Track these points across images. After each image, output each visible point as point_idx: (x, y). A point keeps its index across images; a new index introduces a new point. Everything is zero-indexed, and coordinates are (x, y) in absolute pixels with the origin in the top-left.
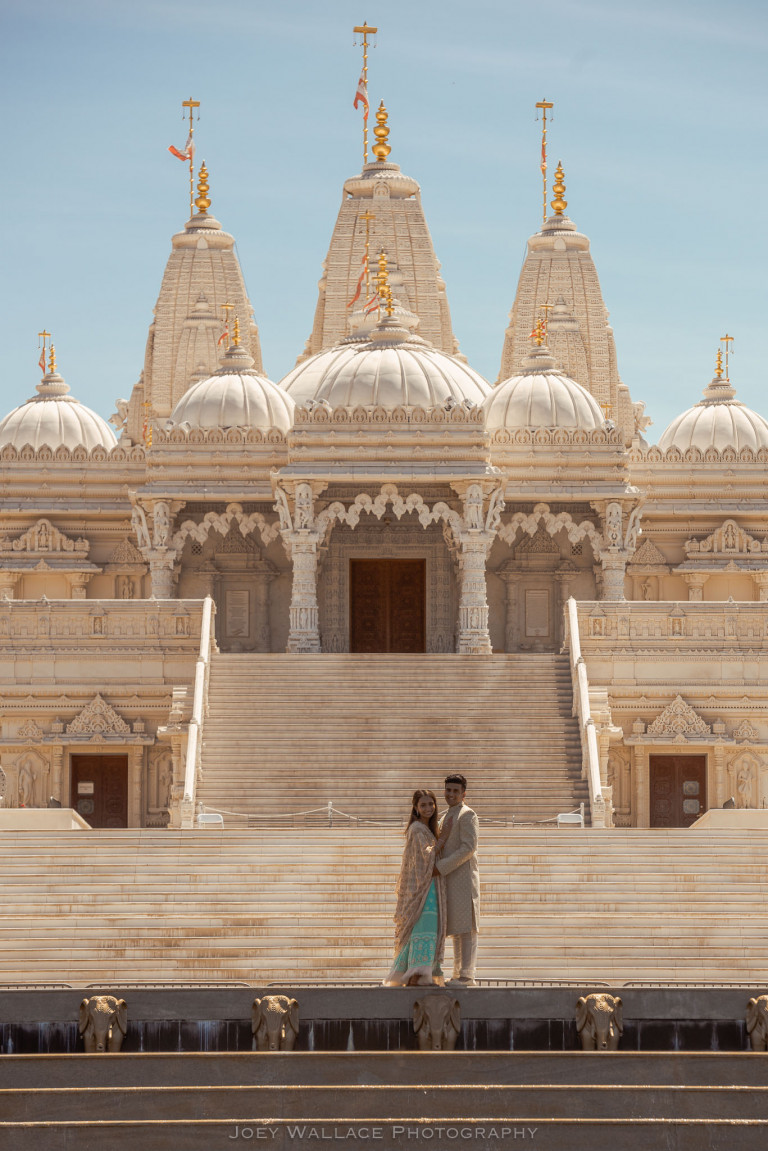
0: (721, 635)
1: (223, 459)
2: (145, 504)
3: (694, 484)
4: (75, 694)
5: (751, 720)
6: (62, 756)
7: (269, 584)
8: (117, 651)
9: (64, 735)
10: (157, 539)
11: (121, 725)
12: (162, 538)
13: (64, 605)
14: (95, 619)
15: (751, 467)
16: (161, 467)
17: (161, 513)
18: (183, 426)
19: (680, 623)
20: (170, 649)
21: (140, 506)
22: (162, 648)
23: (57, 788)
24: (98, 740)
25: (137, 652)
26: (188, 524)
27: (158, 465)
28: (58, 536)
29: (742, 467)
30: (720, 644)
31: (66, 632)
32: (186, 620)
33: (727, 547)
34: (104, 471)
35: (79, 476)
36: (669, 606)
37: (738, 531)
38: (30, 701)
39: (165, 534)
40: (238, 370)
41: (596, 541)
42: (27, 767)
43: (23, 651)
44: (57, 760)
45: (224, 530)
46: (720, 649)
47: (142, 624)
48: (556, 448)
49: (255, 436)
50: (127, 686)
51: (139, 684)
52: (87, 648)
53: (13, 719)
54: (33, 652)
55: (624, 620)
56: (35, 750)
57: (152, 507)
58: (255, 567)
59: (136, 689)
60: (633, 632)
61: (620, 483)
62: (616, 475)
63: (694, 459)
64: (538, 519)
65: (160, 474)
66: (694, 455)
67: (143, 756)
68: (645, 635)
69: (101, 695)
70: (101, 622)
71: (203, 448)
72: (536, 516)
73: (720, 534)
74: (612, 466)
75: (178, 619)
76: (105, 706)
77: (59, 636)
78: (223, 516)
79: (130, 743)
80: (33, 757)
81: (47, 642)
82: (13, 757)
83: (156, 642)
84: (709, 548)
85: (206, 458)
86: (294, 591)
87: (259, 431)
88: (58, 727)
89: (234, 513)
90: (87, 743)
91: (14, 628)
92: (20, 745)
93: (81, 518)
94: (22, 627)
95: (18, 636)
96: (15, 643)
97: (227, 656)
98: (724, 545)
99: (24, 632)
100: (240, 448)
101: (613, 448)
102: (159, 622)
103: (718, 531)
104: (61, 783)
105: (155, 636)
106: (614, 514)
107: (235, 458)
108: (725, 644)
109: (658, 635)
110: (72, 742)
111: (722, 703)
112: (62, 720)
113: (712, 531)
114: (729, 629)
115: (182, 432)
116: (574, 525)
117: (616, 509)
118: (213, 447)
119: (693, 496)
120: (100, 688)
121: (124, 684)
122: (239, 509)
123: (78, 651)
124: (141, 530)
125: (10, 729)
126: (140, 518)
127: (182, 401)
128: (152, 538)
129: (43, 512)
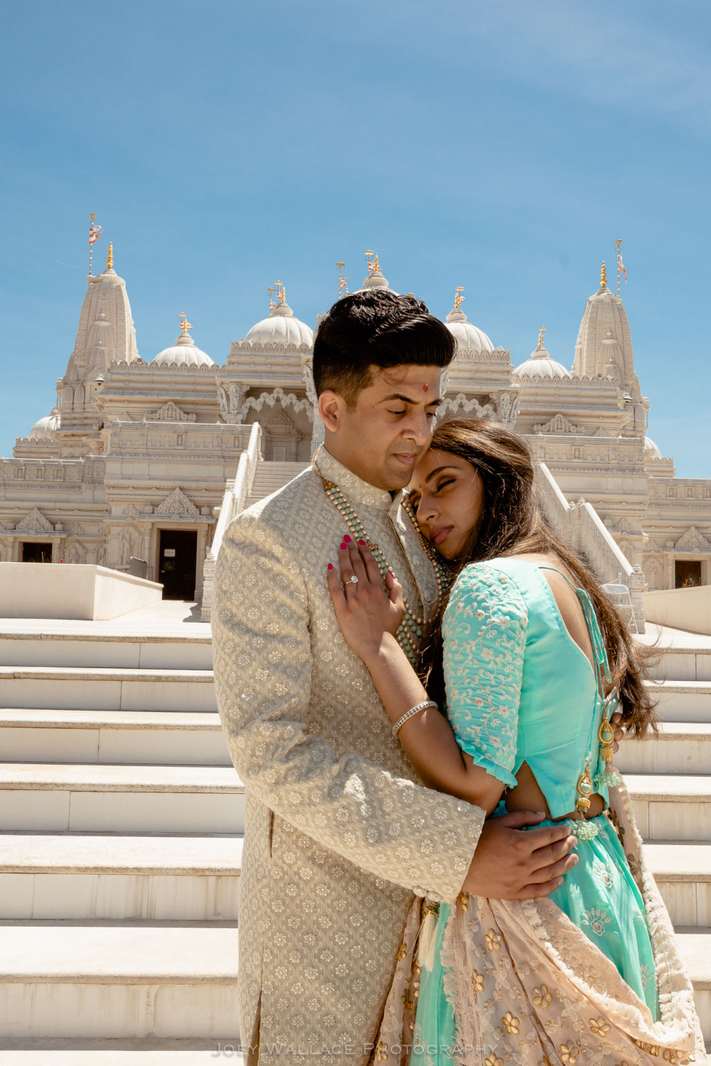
0: (606, 460)
1: (273, 360)
2: (225, 386)
3: (537, 394)
4: (162, 487)
5: (627, 518)
6: (152, 529)
7: (298, 443)
8: (192, 459)
9: (152, 515)
10: (232, 406)
11: (193, 509)
12: (234, 406)
13: (157, 426)
14: (178, 436)
15: (569, 386)
16: (236, 364)
17: (234, 391)
18: (250, 341)
19: (579, 451)
20: (229, 458)
21: (222, 387)
22: (223, 457)
23: (147, 552)
24: (175, 519)
25: (205, 459)
26: (251, 399)
27: (233, 363)
28: (178, 411)
29: (564, 386)
30: (606, 466)
31: (158, 444)
32: (241, 438)
33: (558, 429)
34: (206, 377)
35: (192, 380)
36: (572, 439)
37: (563, 419)
38: (131, 491)
39: (236, 403)
40: (282, 314)
41: (494, 416)
42: (127, 536)
43: (128, 456)
44: (148, 532)
45: (272, 403)
46: (607, 469)
47: (211, 440)
48: (470, 361)
49: (292, 347)
50: (198, 483)
51: (206, 481)
52: (172, 456)
53: (120, 503)
54: (134, 457)
55: (541, 447)
56: (133, 525)
57: (229, 388)
58: (290, 433)
59: (204, 485)
60: (547, 456)
61: (508, 382)
62: (506, 377)
63: (537, 381)
64: (459, 403)
65: (234, 368)
66: (537, 379)
67: (208, 531)
68: (556, 458)
69: (180, 488)
70: (182, 438)
71: (260, 354)
72: (458, 401)
73: (554, 422)
74: (504, 372)
75: (235, 437)
76: (182, 496)
77: (153, 447)
78: (272, 395)
79: (198, 521)
80: (132, 529)
81: (145, 451)
82: (120, 529)
83: (220, 453)
84: (547, 429)
85: (263, 360)
86: (314, 432)
87: (294, 345)
88: (149, 509)
89: (278, 393)
90: (168, 520)
91: (122, 440)
92: (123, 521)
93: (193, 403)
94: (128, 440)
95: (125, 446)
96: (122, 451)
97: (268, 463)
98: (556, 428)
99: (129, 443)
100: (283, 355)
101: (504, 362)
102: (222, 439)
103: (553, 420)
104: (150, 548)
105: (219, 448)
106: (505, 399)
107: (279, 360)
108: (610, 466)
109: (564, 459)
110: (158, 520)
111: (607, 506)
112: (152, 505)
113: (549, 420)
114: (612, 456)
115: (249, 344)
116: (480, 407)
117: (506, 397)
118: (266, 354)
119: (537, 402)
120: (178, 483)
121: (196, 481)
122: (282, 391)
123: (166, 458)
124: (223, 401)
125: (117, 510)
126: (222, 394)
127: (251, 331)
128: (229, 406)
129: (170, 398)
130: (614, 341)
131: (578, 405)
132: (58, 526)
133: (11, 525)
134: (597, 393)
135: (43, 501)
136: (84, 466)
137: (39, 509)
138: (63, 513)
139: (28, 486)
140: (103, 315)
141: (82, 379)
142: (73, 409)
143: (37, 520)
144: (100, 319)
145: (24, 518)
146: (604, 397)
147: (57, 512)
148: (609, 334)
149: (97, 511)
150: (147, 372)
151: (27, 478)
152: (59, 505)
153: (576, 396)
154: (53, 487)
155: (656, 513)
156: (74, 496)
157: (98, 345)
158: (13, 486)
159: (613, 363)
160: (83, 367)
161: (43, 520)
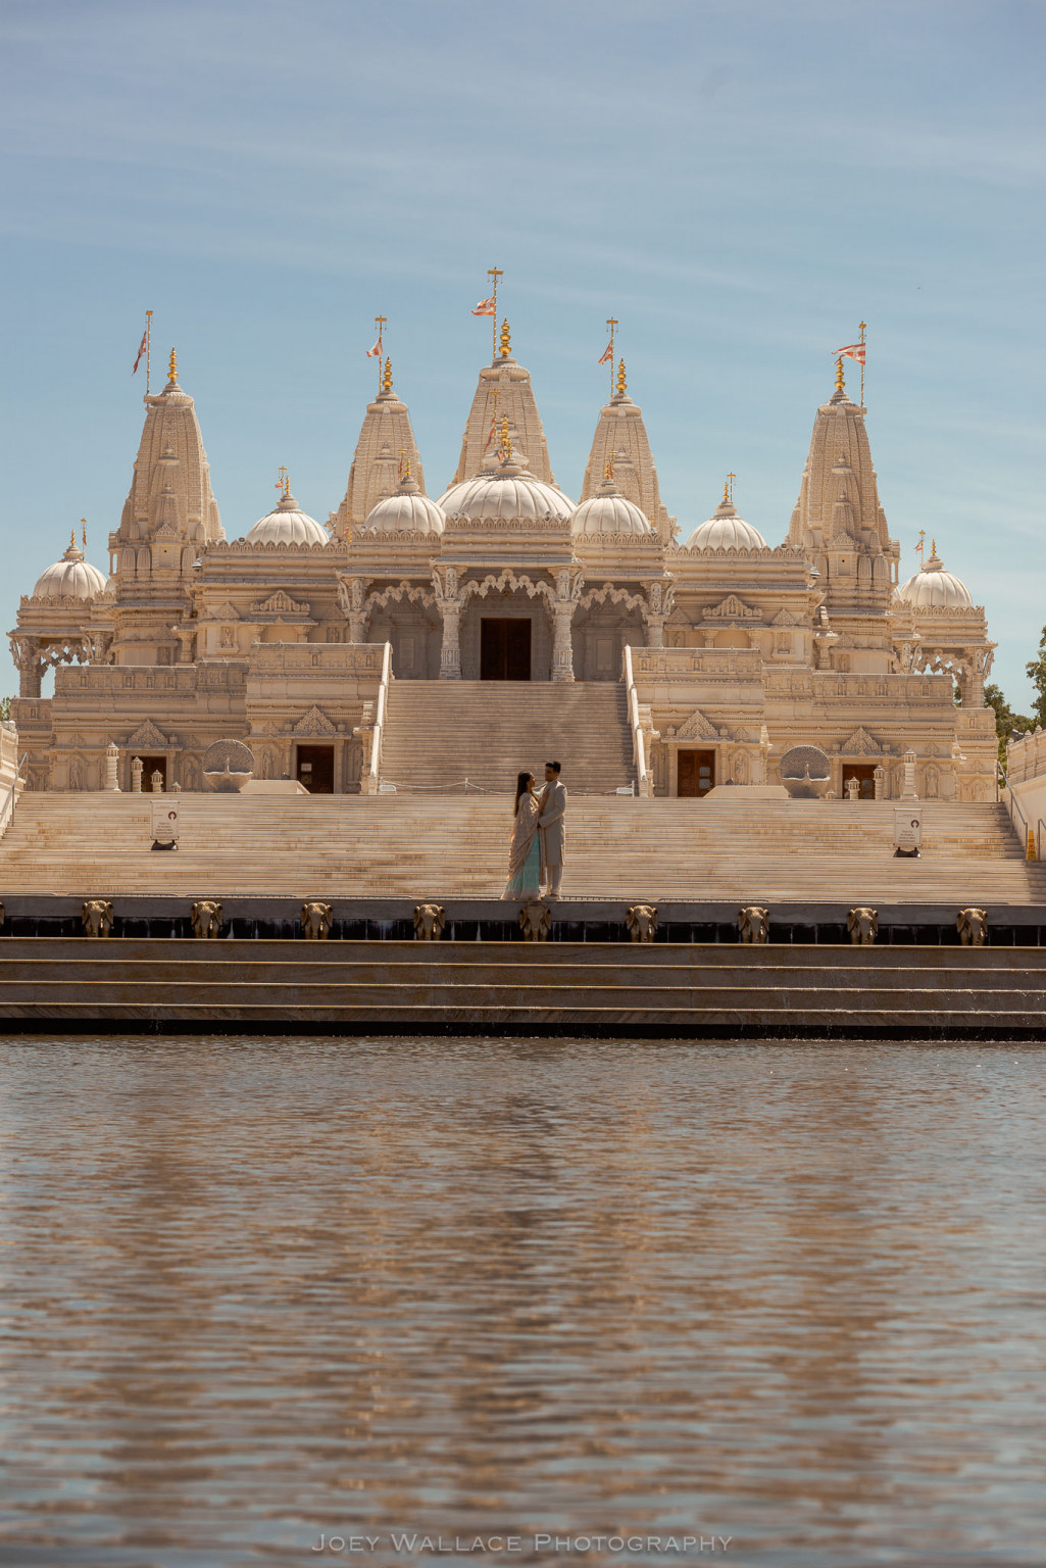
0: (725, 671)
1: (398, 551)
2: (346, 581)
3: (709, 571)
4: (300, 705)
5: (743, 727)
6: (291, 746)
7: (427, 634)
8: (327, 678)
9: (292, 732)
10: (354, 604)
11: (329, 725)
12: (358, 603)
13: (293, 647)
14: (313, 656)
15: (746, 560)
16: (358, 556)
17: (357, 587)
18: (372, 529)
19: (698, 662)
20: (362, 676)
21: (343, 582)
22: (357, 676)
23: (287, 767)
24: (314, 736)
25: (340, 678)
26: (375, 594)
27: (355, 555)
28: (290, 601)
29: (740, 560)
30: (725, 677)
31: (294, 664)
32: (373, 657)
33: (730, 612)
34: (320, 558)
35: (304, 562)
36: (692, 651)
37: (737, 602)
38: (271, 710)
39: (360, 600)
40: (408, 493)
41: (644, 608)
42: (268, 753)
43: (266, 677)
44: (288, 749)
45: (398, 598)
46: (725, 680)
47: (344, 660)
48: (618, 546)
49: (420, 536)
50: (333, 701)
51: (341, 699)
52: (308, 675)
53: (259, 721)
54: (273, 677)
55: (662, 660)
56: (274, 742)
57: (351, 582)
58: (418, 623)
59: (340, 702)
60: (668, 668)
61: (660, 570)
62: (657, 564)
63: (709, 554)
64: (605, 593)
65: (356, 561)
67: (343, 747)
68: (676, 671)
69: (317, 706)
70: (317, 658)
71: (385, 544)
72: (605, 591)
73: (726, 604)
74: (655, 558)
75: (367, 656)
76: (319, 714)
77: (289, 667)
78: (398, 589)
79: (335, 738)
80: (272, 746)
81: (282, 671)
82: (260, 746)
83: (353, 672)
84: (718, 613)
85: (387, 551)
86: (444, 639)
87: (422, 533)
88: (288, 727)
89: (405, 587)
90: (308, 738)
92: (264, 738)
93: (305, 590)
94: (266, 661)
95: (263, 667)
96: (261, 671)
97: (399, 681)
98: (728, 611)
99: (267, 664)
100: (410, 544)
101: (656, 547)
102: (355, 658)
103: (724, 602)
104: (290, 764)
105: (353, 667)
106: (656, 590)
107: (407, 551)
108: (728, 677)
109: (684, 671)
110: (298, 737)
111: (725, 716)
112: (291, 723)
113: (720, 602)
114: (731, 667)
115: (371, 533)
116: (630, 598)
117: (657, 587)
118: (392, 544)
119: (708, 579)
120: (316, 702)
121: (332, 699)
122: (408, 584)
123: (302, 677)
124: (344, 598)
125: (257, 728)
126: (343, 590)
127: (372, 513)
128: (351, 603)
129: (280, 585)
130: (847, 470)
131: (759, 583)
132: (173, 739)
133: (123, 739)
134: (779, 568)
135: (155, 712)
136: (197, 673)
137: (152, 720)
138: (176, 724)
139: (138, 695)
140: (170, 451)
141: (147, 536)
142: (136, 577)
143: (151, 732)
144: (166, 457)
145: (136, 731)
146: (788, 572)
147: (171, 723)
148: (841, 460)
149: (214, 721)
150: (251, 554)
151: (137, 687)
152: (171, 716)
153: (755, 571)
154: (165, 696)
155: (822, 713)
156: (189, 706)
157: (165, 492)
158: (122, 696)
159: (846, 500)
160: (146, 520)
161: (156, 732)
